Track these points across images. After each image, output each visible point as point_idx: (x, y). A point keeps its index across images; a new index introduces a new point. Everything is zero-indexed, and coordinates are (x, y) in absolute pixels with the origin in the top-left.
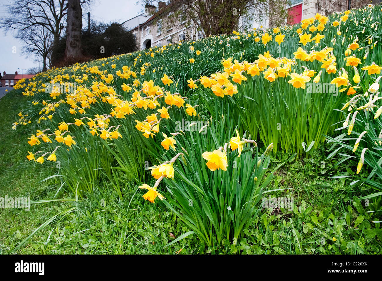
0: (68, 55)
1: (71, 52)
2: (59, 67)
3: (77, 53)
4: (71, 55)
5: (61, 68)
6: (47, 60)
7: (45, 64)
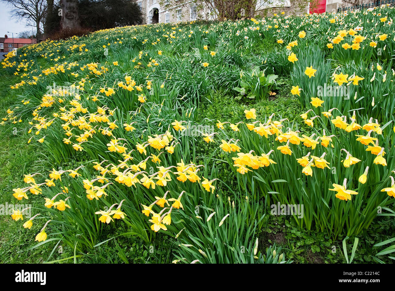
0: (64, 27)
1: (67, 25)
2: (54, 39)
3: (74, 25)
4: (68, 27)
5: (56, 41)
6: (41, 25)
7: (38, 29)
